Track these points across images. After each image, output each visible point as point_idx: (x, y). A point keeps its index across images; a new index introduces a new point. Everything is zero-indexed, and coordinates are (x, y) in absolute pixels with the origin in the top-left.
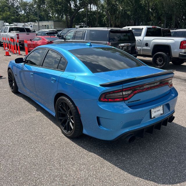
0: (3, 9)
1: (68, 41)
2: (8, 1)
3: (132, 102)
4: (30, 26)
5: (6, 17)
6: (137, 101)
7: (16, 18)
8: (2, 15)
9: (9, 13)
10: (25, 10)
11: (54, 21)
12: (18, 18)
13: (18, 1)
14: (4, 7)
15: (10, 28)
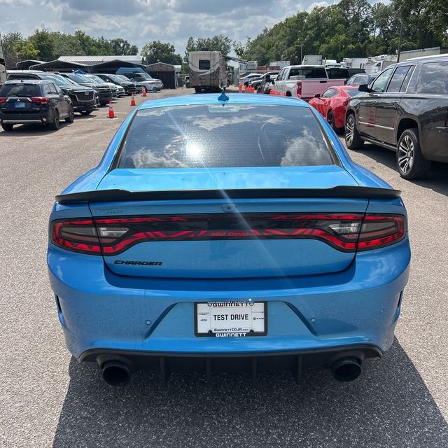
0: (333, 29)
1: (379, 95)
2: (348, 10)
3: (128, 263)
4: (376, 64)
5: (335, 48)
6: (151, 264)
7: (359, 47)
8: (328, 43)
9: (343, 37)
10: (382, 25)
11: (441, 49)
12: (362, 46)
13: (370, 7)
14: (336, 25)
15: (291, 70)
